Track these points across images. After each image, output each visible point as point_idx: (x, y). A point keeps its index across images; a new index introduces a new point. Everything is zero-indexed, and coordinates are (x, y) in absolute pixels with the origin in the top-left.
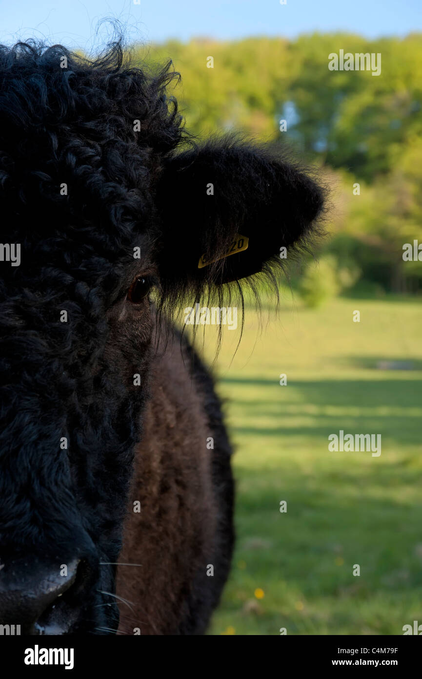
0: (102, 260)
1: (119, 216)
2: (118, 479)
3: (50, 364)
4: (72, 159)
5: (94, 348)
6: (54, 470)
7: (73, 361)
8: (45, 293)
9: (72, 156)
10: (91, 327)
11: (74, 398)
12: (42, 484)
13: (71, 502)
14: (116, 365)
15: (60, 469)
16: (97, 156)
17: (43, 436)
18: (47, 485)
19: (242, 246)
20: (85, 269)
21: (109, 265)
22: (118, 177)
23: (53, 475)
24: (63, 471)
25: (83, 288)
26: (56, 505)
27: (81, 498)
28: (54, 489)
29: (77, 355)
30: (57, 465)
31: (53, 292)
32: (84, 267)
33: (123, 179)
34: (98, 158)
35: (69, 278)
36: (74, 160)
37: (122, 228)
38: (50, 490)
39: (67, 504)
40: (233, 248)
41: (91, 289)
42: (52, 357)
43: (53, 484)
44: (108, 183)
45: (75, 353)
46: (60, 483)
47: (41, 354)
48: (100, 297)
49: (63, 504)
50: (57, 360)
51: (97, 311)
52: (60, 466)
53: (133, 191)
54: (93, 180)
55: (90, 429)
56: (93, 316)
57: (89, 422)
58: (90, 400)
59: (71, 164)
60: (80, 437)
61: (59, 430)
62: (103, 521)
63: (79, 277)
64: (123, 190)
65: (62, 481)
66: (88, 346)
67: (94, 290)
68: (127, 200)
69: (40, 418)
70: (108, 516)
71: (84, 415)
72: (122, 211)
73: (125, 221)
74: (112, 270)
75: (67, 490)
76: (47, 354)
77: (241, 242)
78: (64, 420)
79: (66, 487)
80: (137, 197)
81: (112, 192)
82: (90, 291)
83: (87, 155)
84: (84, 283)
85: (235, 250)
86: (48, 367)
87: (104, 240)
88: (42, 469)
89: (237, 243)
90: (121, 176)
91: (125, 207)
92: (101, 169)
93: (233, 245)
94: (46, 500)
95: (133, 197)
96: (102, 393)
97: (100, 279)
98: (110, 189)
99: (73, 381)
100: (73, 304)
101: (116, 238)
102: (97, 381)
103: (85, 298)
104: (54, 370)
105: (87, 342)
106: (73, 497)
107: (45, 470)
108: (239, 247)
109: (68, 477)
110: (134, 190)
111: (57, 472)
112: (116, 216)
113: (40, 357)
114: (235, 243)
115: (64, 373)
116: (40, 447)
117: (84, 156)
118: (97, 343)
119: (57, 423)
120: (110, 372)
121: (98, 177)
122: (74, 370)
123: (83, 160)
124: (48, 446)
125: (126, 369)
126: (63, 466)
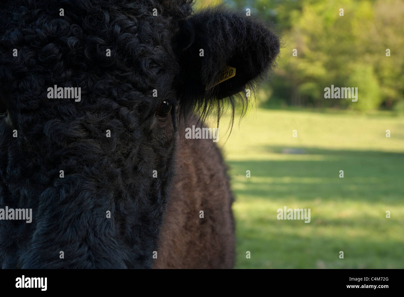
0: (138, 93)
1: (147, 65)
2: (150, 229)
3: (102, 160)
4: (118, 29)
5: (131, 148)
6: (104, 227)
7: (118, 157)
8: (99, 115)
9: (118, 27)
10: (130, 135)
11: (119, 180)
12: (95, 235)
13: (115, 246)
14: (149, 157)
15: (108, 226)
16: (134, 26)
17: (97, 206)
18: (98, 236)
19: (232, 74)
20: (126, 99)
21: (142, 96)
22: (148, 40)
23: (103, 230)
24: (110, 227)
25: (124, 111)
26: (104, 248)
27: (123, 242)
28: (103, 238)
29: (121, 153)
30: (106, 224)
31: (105, 114)
32: (126, 98)
33: (151, 40)
34: (135, 27)
35: (115, 105)
36: (119, 29)
37: (150, 72)
38: (100, 239)
39: (111, 247)
40: (226, 76)
41: (130, 112)
42: (104, 155)
43: (103, 236)
44: (141, 44)
45: (119, 152)
46: (107, 234)
47: (96, 154)
48: (136, 116)
49: (110, 247)
50: (106, 157)
51: (134, 126)
52: (108, 224)
53: (158, 48)
54: (131, 42)
55: (129, 199)
56: (131, 129)
57: (128, 196)
58: (130, 181)
59: (116, 32)
60: (122, 205)
61: (108, 201)
62: (138, 256)
63: (122, 104)
64: (150, 48)
65: (109, 234)
66: (128, 147)
67: (131, 112)
68: (153, 54)
69: (95, 195)
70: (142, 253)
71: (125, 191)
72: (149, 61)
73: (151, 68)
74: (144, 99)
75: (112, 239)
76: (100, 154)
77: (231, 71)
78: (112, 195)
79: (112, 237)
80: (160, 51)
81: (143, 50)
82: (129, 113)
83: (128, 26)
84: (126, 108)
85: (227, 77)
86: (101, 162)
87: (139, 80)
88: (96, 226)
89: (229, 72)
90: (150, 38)
91: (151, 59)
92: (137, 35)
93: (226, 74)
94: (98, 245)
95: (158, 52)
96: (139, 175)
97: (136, 105)
98: (142, 48)
99: (119, 170)
100: (118, 121)
101: (146, 79)
102: (135, 168)
103: (126, 117)
104: (104, 164)
105: (128, 145)
106: (116, 242)
107: (98, 227)
108: (230, 75)
109: (114, 230)
110: (158, 46)
111: (106, 227)
112: (145, 65)
113: (96, 156)
114: (228, 72)
115: (111, 165)
116: (95, 212)
117: (126, 27)
118: (134, 145)
119: (107, 197)
120: (145, 162)
121: (135, 40)
122: (119, 163)
123: (125, 29)
124: (100, 212)
125: (156, 159)
126: (110, 224)
